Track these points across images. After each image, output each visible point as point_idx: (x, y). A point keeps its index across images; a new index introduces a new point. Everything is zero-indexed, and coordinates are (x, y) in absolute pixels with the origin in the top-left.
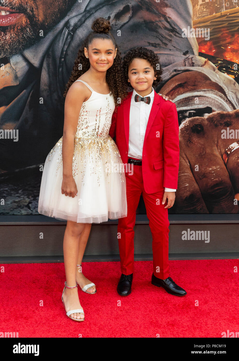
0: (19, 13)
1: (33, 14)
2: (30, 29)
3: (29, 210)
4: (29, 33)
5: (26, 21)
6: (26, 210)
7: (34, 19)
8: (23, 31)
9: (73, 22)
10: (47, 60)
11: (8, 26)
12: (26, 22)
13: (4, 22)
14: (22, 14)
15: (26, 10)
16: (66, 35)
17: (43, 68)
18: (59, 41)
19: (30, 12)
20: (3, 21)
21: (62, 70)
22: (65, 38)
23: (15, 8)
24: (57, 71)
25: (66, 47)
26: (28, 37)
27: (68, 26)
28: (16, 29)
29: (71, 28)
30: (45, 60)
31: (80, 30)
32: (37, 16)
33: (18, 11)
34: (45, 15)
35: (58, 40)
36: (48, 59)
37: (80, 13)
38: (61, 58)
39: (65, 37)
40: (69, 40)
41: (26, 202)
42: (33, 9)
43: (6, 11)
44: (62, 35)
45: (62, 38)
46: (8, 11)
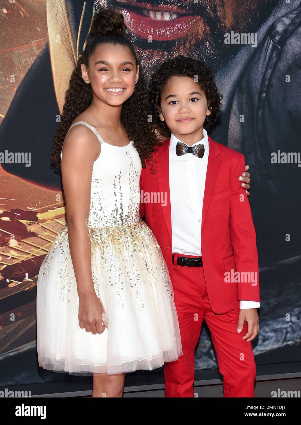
0: (193, 15)
1: (216, 16)
2: (210, 45)
3: (210, 359)
4: (210, 51)
5: (204, 30)
6: (205, 361)
7: (217, 25)
8: (199, 47)
9: (280, 27)
10: (239, 97)
11: (175, 41)
12: (205, 32)
13: (168, 33)
14: (198, 18)
15: (205, 9)
16: (269, 50)
17: (232, 111)
18: (258, 62)
19: (212, 12)
20: (166, 31)
21: (263, 113)
22: (267, 57)
23: (185, 7)
24: (255, 116)
25: (269, 72)
26: (208, 58)
27: (273, 33)
28: (187, 46)
29: (278, 38)
30: (236, 97)
31: (292, 41)
32: (222, 20)
33: (191, 12)
34: (235, 17)
35: (256, 60)
36: (240, 95)
37: (292, 9)
38: (261, 93)
39: (268, 54)
40: (274, 60)
41: (205, 347)
42: (215, 6)
43: (171, 13)
44: (263, 51)
45: (263, 56)
46: (174, 13)
